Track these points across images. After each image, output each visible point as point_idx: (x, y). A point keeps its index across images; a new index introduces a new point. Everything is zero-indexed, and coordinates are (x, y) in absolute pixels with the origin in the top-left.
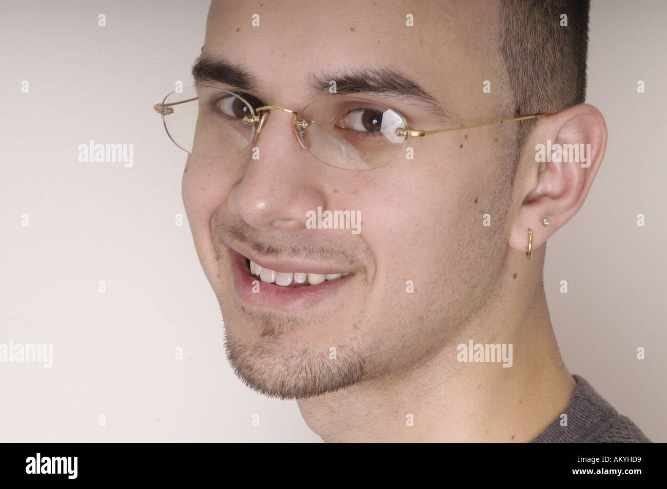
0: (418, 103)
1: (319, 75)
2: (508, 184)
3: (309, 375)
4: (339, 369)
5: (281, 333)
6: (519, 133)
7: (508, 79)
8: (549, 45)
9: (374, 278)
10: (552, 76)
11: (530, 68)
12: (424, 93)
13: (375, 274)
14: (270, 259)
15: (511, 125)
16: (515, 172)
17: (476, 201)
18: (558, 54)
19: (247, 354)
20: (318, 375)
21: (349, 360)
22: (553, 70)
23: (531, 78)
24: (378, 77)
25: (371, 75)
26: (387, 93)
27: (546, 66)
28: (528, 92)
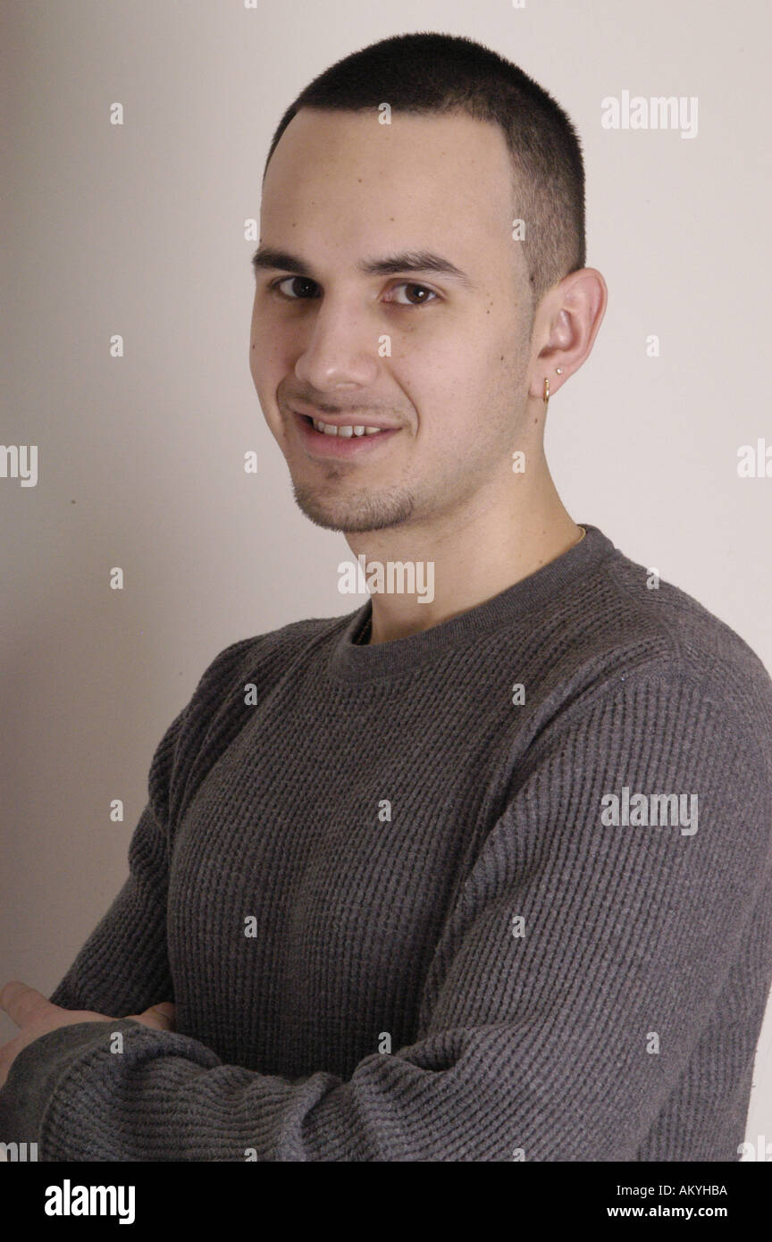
0: (452, 278)
1: (368, 260)
2: (527, 342)
3: (369, 510)
4: (393, 505)
5: (343, 476)
6: (534, 297)
7: (522, 252)
8: (553, 220)
9: (418, 431)
10: (558, 246)
11: (539, 241)
12: (455, 269)
13: (419, 428)
14: (334, 417)
15: (527, 292)
16: (532, 331)
17: (502, 359)
18: (562, 227)
19: (318, 493)
20: (376, 509)
21: (401, 497)
22: (558, 241)
23: (540, 249)
24: (417, 259)
25: (411, 257)
26: (427, 271)
27: (552, 237)
28: (539, 262)
